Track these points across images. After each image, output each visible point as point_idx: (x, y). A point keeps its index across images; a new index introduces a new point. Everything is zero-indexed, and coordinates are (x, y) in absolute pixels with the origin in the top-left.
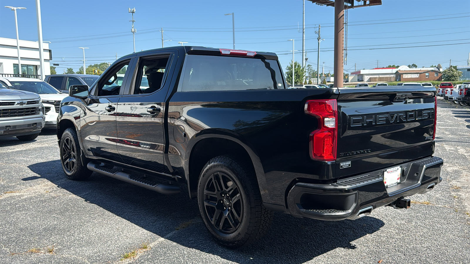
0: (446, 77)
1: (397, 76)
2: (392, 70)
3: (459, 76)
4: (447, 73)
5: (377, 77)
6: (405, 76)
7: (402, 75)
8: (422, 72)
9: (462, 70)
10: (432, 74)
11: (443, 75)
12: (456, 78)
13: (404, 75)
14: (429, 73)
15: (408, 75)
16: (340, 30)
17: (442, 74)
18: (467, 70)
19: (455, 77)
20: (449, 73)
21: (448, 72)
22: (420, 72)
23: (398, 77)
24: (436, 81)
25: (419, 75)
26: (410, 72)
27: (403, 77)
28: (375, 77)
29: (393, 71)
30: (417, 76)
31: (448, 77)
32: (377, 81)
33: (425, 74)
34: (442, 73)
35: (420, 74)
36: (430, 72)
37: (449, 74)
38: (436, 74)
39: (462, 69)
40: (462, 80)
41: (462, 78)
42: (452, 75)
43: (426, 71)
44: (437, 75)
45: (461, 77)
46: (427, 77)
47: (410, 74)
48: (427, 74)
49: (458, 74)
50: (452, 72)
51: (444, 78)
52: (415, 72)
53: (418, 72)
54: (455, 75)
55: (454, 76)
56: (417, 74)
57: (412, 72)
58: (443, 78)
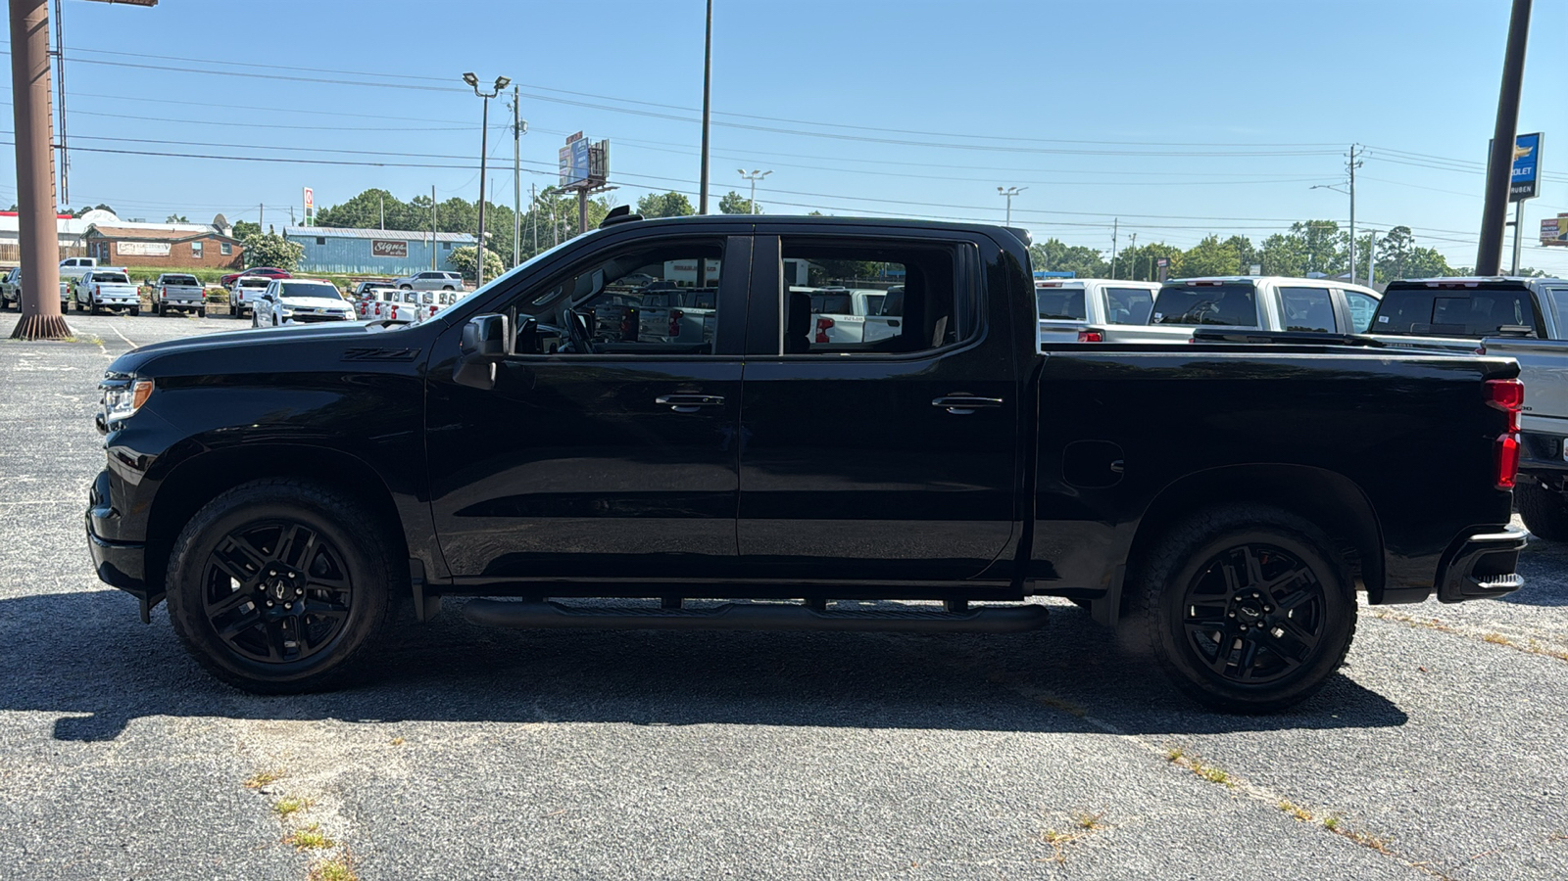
0: (255, 258)
1: (95, 246)
2: (67, 224)
3: (296, 257)
4: (258, 245)
5: (12, 245)
6: (124, 249)
7: (112, 244)
8: (181, 237)
9: (301, 240)
10: (213, 245)
11: (246, 251)
12: (287, 264)
13: (119, 243)
14: (202, 243)
15: (135, 244)
16: (36, 75)
17: (244, 248)
18: (315, 240)
19: (283, 259)
20: (265, 245)
21: (262, 242)
22: (173, 237)
23: (98, 248)
24: (225, 268)
25: (169, 245)
26: (136, 236)
27: (119, 251)
28: (6, 245)
29: (70, 227)
30: (163, 249)
31: (265, 260)
32: (11, 260)
33: (191, 245)
34: (242, 246)
35: (174, 242)
36: (207, 239)
37: (264, 249)
38: (224, 245)
39: (303, 236)
40: (302, 270)
41: (302, 264)
42: (274, 252)
43: (192, 236)
44: (228, 251)
45: (301, 260)
46: (196, 256)
47: (142, 244)
48: (196, 246)
49: (293, 251)
50: (272, 242)
51: (249, 261)
52: (158, 237)
53: (166, 237)
54: (284, 252)
55: (281, 256)
56: (163, 244)
57: (148, 237)
58: (246, 260)
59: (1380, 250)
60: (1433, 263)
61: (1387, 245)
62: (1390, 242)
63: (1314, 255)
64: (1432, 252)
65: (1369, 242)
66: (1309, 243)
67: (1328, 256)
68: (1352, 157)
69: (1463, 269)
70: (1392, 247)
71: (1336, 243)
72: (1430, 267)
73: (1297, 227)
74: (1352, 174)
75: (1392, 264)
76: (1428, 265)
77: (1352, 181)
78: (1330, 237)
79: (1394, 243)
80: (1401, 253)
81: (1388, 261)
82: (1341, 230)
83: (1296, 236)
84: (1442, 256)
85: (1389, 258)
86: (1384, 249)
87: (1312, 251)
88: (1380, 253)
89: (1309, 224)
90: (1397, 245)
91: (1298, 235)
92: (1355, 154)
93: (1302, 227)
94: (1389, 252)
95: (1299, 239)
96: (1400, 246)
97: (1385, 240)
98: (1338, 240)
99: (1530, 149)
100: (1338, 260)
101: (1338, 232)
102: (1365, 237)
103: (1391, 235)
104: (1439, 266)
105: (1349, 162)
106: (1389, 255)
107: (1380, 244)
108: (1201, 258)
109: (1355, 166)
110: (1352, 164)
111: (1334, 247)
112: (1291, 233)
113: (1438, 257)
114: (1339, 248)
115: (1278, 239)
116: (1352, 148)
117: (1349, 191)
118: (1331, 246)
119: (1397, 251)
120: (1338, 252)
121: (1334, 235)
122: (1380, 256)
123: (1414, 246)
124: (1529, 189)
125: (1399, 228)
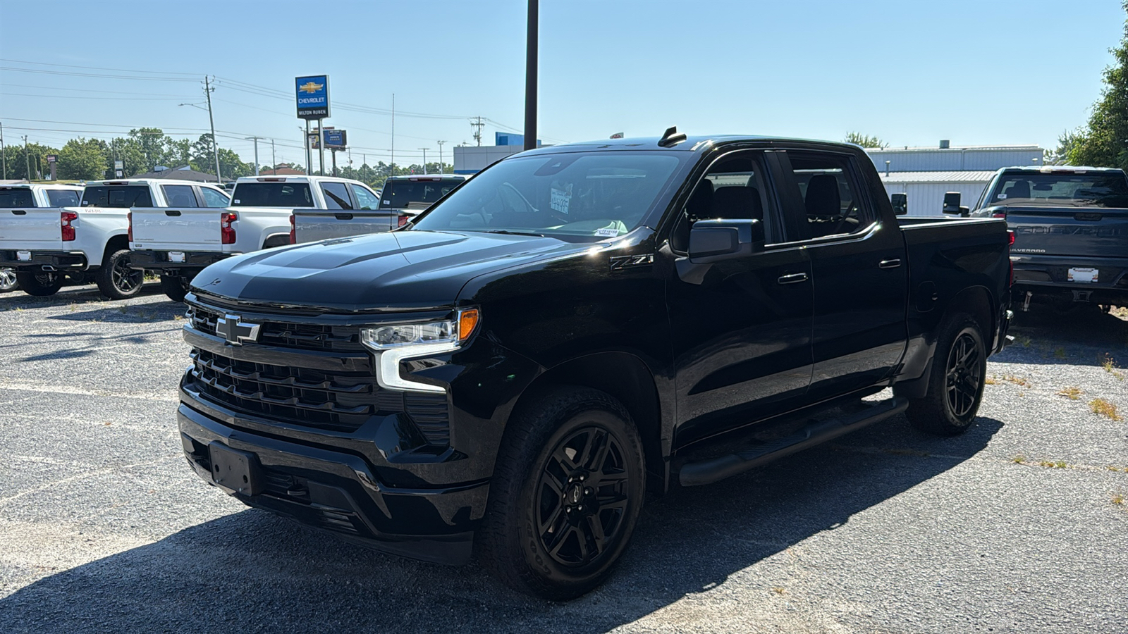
59: (195, 150)
60: (232, 159)
61: (199, 147)
62: (201, 144)
63: (148, 154)
64: (230, 152)
65: (186, 144)
66: (144, 145)
67: (158, 154)
68: (207, 84)
69: (251, 163)
70: (203, 148)
71: (163, 145)
72: (230, 162)
73: (133, 132)
74: (208, 96)
75: (205, 160)
76: (229, 161)
77: (209, 101)
78: (158, 141)
79: (204, 145)
80: (210, 153)
81: (202, 158)
82: (165, 135)
83: (134, 139)
84: (237, 155)
85: (202, 156)
86: (198, 149)
87: (147, 151)
88: (195, 152)
89: (142, 131)
90: (206, 147)
91: (135, 139)
92: (208, 82)
93: (137, 132)
94: (202, 152)
95: (136, 142)
96: (208, 147)
97: (197, 143)
98: (164, 143)
99: (322, 85)
100: (167, 156)
101: (164, 137)
102: (184, 141)
103: (201, 139)
104: (235, 161)
105: (205, 87)
106: (202, 154)
107: (194, 146)
108: (74, 155)
109: (210, 91)
110: (207, 89)
111: (162, 147)
112: (130, 137)
113: (234, 155)
114: (165, 148)
115: (121, 141)
116: (206, 78)
117: (208, 109)
118: (160, 148)
119: (207, 151)
120: (165, 151)
121: (160, 139)
122: (196, 154)
123: (217, 148)
124: (324, 112)
125: (206, 134)
